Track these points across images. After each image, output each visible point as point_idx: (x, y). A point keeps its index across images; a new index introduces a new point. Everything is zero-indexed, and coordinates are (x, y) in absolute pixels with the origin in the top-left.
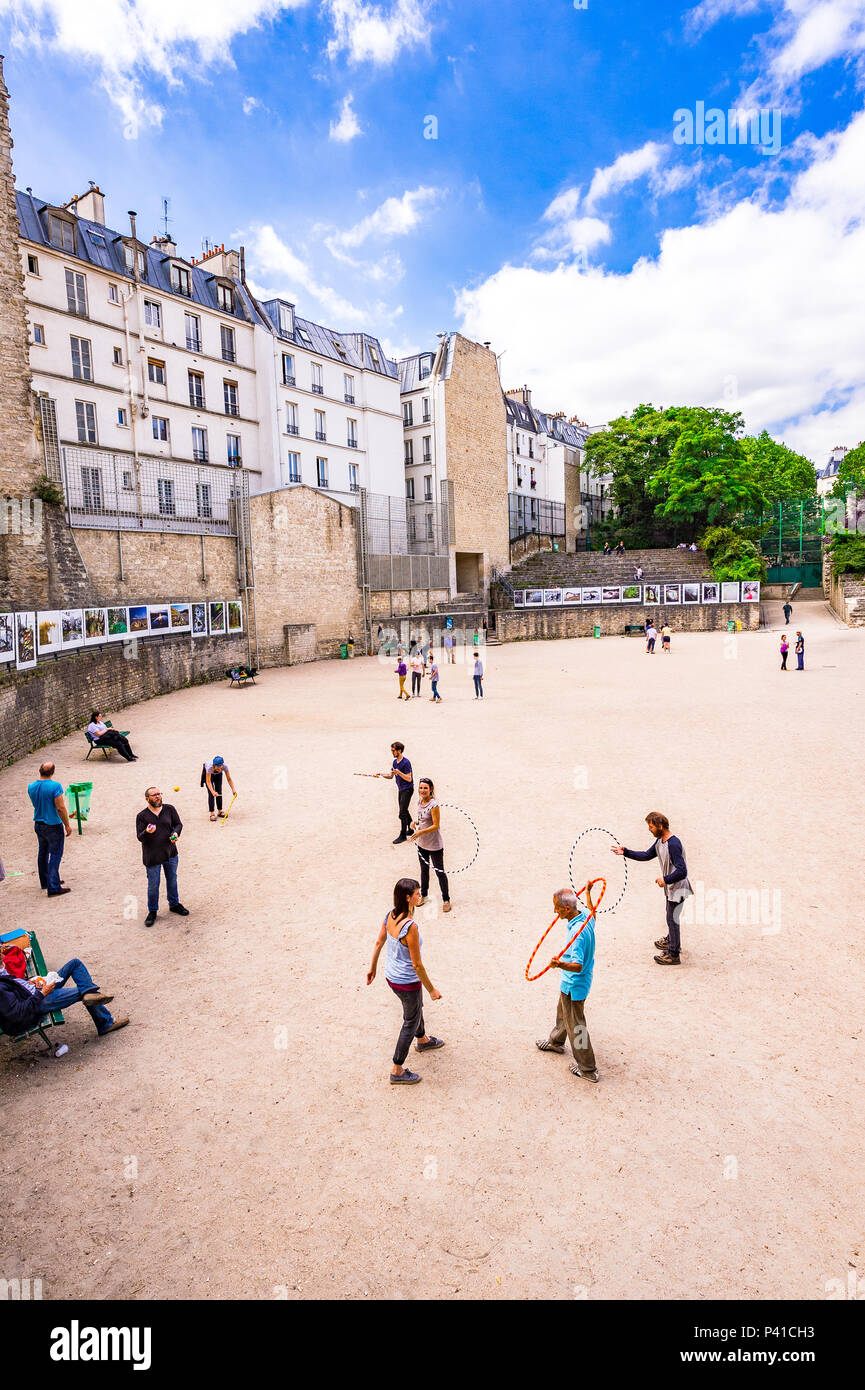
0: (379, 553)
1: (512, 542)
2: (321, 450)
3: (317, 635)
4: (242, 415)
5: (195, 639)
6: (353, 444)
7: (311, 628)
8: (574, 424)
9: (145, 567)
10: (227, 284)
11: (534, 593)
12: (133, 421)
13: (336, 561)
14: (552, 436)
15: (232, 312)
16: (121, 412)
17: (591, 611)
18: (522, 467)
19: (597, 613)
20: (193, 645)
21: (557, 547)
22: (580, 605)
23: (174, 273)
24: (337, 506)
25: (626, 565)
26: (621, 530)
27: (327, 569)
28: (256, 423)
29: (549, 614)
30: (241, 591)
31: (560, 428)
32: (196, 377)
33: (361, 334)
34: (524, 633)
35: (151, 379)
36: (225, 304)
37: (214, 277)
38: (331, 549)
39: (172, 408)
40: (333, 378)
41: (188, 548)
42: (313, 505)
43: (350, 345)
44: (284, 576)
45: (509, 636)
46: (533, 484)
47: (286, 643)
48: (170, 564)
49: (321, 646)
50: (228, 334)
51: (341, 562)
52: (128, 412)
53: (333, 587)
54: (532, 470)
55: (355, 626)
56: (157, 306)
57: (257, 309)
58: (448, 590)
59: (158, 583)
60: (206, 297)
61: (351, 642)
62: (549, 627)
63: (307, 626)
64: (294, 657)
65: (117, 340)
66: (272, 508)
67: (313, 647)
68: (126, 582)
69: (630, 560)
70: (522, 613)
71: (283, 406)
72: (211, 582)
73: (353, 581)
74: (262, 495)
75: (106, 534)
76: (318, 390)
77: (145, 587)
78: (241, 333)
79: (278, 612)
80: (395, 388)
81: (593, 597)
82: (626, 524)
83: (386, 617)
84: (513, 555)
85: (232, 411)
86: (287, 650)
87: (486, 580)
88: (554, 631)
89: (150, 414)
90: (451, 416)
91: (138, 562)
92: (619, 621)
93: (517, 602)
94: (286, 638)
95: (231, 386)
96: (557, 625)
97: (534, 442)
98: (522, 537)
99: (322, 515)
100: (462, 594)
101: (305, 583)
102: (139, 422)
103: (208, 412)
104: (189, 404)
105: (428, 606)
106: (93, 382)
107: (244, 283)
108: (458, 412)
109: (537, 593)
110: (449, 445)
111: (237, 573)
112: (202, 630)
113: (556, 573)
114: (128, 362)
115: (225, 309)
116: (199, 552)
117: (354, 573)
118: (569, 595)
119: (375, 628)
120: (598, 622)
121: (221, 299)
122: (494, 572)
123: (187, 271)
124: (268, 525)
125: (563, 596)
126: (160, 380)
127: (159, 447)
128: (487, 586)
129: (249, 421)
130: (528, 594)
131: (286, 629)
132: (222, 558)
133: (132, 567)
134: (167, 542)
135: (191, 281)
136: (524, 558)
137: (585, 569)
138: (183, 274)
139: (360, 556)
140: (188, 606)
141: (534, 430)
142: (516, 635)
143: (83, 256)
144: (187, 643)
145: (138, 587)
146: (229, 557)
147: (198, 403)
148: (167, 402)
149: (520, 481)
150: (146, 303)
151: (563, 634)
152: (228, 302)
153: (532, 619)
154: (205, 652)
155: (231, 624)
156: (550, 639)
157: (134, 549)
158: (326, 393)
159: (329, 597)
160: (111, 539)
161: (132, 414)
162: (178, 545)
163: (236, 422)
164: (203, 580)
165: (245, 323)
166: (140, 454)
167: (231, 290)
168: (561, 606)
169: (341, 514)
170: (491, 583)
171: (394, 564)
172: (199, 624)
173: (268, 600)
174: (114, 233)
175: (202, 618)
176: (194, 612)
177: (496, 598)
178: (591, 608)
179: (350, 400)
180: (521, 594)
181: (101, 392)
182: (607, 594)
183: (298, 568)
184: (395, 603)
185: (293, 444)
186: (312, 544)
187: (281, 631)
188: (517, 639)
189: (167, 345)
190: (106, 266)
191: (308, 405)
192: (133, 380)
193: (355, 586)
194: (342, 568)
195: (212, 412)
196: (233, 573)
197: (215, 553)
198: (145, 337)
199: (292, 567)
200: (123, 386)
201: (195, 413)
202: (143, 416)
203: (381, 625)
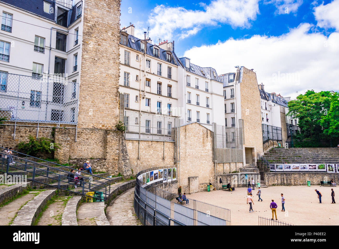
0: (220, 148)
1: (264, 143)
2: (198, 109)
3: (199, 181)
4: (173, 97)
5: (164, 183)
6: (208, 106)
8: (279, 97)
9: (146, 154)
10: (169, 53)
11: (279, 165)
12: (140, 100)
13: (205, 151)
14: (273, 102)
15: (170, 62)
16: (137, 97)
17: (304, 174)
18: (263, 113)
19: (307, 175)
21: (280, 145)
22: (299, 171)
23: (154, 50)
24: (206, 130)
25: (313, 154)
26: (305, 139)
27: (203, 154)
28: (177, 99)
29: (286, 174)
30: (175, 163)
31: (275, 98)
32: (159, 84)
33: (210, 68)
34: (276, 182)
35: (146, 85)
36: (168, 59)
37: (166, 51)
38: (204, 146)
39: (152, 95)
40: (202, 83)
41: (159, 146)
42: (198, 130)
43: (206, 71)
44: (189, 157)
45: (270, 183)
46: (267, 120)
47: (189, 184)
48: (153, 153)
49: (200, 186)
50: (170, 69)
51: (207, 151)
52: (139, 97)
53: (204, 161)
54: (267, 114)
55: (211, 178)
56: (149, 61)
57: (178, 61)
58: (243, 163)
59: (149, 160)
60: (162, 57)
61: (210, 184)
62: (287, 180)
63: (196, 177)
64: (192, 190)
65: (137, 72)
66: (186, 131)
67: (198, 186)
68: (140, 160)
69: (314, 152)
70: (275, 174)
71: (187, 93)
72: (166, 160)
73: (211, 159)
74: (183, 126)
75: (135, 142)
76: (197, 87)
77: (145, 162)
78: (174, 69)
79: (186, 172)
80: (221, 86)
81: (304, 168)
82: (307, 136)
83: (222, 174)
84: (264, 148)
85: (170, 96)
86: (189, 187)
87: (256, 159)
88: (289, 182)
89: (145, 97)
90: (242, 96)
91: (144, 152)
92: (317, 179)
93: (271, 168)
94: (189, 182)
95: (170, 86)
96: (290, 179)
97: (267, 104)
98: (267, 141)
99: (201, 133)
100: (248, 164)
101: (196, 160)
102: (142, 100)
103: (162, 96)
104: (157, 93)
105: (236, 169)
106: (129, 87)
107: (173, 52)
108: (244, 94)
109: (280, 165)
110: (242, 106)
111: (174, 156)
112: (166, 180)
113: (283, 156)
114: (140, 80)
115: (168, 61)
116: (163, 148)
117: (212, 156)
118: (294, 167)
119: (219, 179)
120: (308, 179)
121: (167, 58)
122: (258, 155)
123: (158, 49)
124: (184, 138)
125: (292, 167)
126: (149, 86)
127: (147, 109)
128: (256, 161)
129: (175, 99)
130: (277, 166)
131: (189, 179)
132: (169, 150)
133: (142, 154)
134: (153, 144)
135: (159, 53)
136: (268, 150)
137: (295, 155)
138: (157, 50)
139: (213, 149)
140: (162, 170)
141: (266, 100)
142: (273, 183)
143: (129, 46)
144: (162, 185)
145: (143, 162)
146: (172, 150)
147: (159, 93)
148: (150, 93)
149: (263, 119)
150: (147, 60)
151: (293, 183)
152: (169, 59)
153: (279, 177)
154: (167, 189)
155: (173, 177)
156: (287, 185)
157: (143, 147)
158: (200, 88)
159: (203, 165)
160: (136, 144)
161: (140, 98)
162: (156, 145)
163: (171, 99)
164: (163, 159)
165: (175, 65)
166: (141, 111)
167: (170, 55)
168: (291, 171)
169: (207, 133)
170: (258, 160)
171: (225, 152)
172: (165, 177)
174: (137, 38)
175: (166, 175)
176: (164, 172)
177: (260, 166)
178: (305, 173)
179: (207, 90)
180: (274, 165)
181: (132, 90)
182: (311, 167)
183: (193, 154)
184: (225, 168)
185: (189, 107)
186: (198, 144)
187: (187, 179)
188: (274, 185)
189: (152, 74)
190: (135, 49)
191: (194, 92)
192: (141, 85)
193: (212, 161)
194: (207, 154)
195: (164, 96)
196: (173, 156)
197: (167, 148)
198: (147, 72)
199: (191, 153)
200: (138, 88)
201: (158, 96)
202: (143, 98)
203: (221, 177)
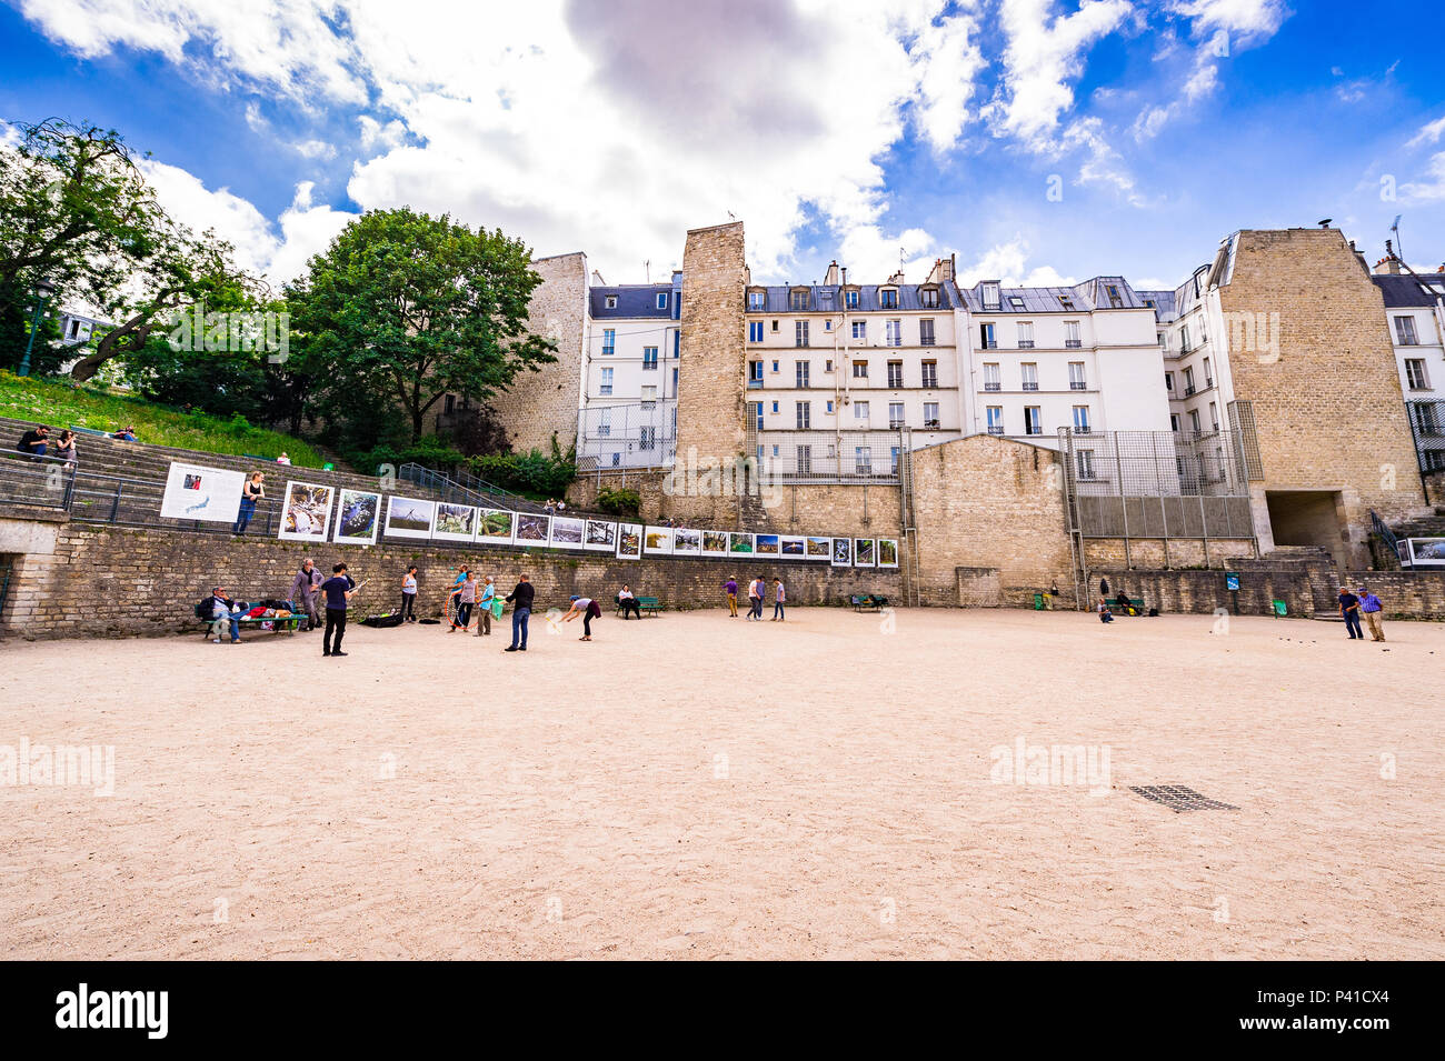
2: (1033, 400)
3: (1003, 581)
4: (942, 385)
5: (837, 567)
6: (1078, 386)
7: (992, 572)
9: (814, 511)
10: (935, 287)
11: (1434, 543)
12: (838, 408)
13: (1030, 505)
15: (936, 307)
16: (829, 402)
20: (830, 572)
24: (1031, 450)
27: (1018, 513)
28: (956, 389)
30: (904, 532)
32: (896, 364)
33: (1098, 279)
34: (1415, 608)
35: (855, 375)
36: (929, 302)
37: (920, 287)
38: (1022, 492)
39: (872, 393)
40: (1051, 329)
41: (852, 497)
42: (996, 451)
43: (1083, 293)
44: (956, 519)
47: (956, 584)
48: (834, 509)
49: (1005, 592)
50: (928, 326)
51: (1038, 505)
52: (834, 402)
53: (1026, 531)
55: (1061, 577)
56: (864, 324)
57: (961, 296)
58: (1253, 541)
59: (825, 524)
60: (911, 303)
61: (1054, 593)
63: (987, 571)
64: (965, 600)
65: (828, 355)
66: (942, 458)
67: (996, 593)
68: (797, 521)
71: (981, 367)
72: (874, 523)
73: (1058, 526)
74: (934, 447)
76: (1027, 345)
78: (943, 321)
79: (949, 554)
83: (1117, 569)
85: (930, 383)
86: (957, 592)
87: (1357, 529)
89: (851, 401)
93: (1403, 559)
94: (958, 578)
95: (930, 364)
99: (1010, 460)
101: (986, 526)
102: (843, 407)
103: (905, 389)
104: (887, 387)
105: (1206, 560)
106: (810, 387)
107: (953, 281)
111: (901, 516)
112: (845, 561)
114: (836, 368)
115: (928, 306)
116: (862, 499)
117: (1060, 517)
119: (1096, 581)
121: (927, 300)
122: (1373, 518)
123: (895, 291)
124: (937, 474)
126: (864, 375)
127: (859, 423)
128: (1359, 537)
129: (948, 388)
130: (1418, 546)
131: (958, 570)
132: (885, 504)
133: (802, 512)
135: (899, 296)
138: (892, 294)
139: (1069, 499)
140: (830, 540)
143: (812, 309)
145: (806, 526)
146: (893, 503)
147: (896, 384)
148: (866, 389)
150: (855, 324)
152: (933, 300)
153: (1435, 586)
155: (882, 559)
157: (805, 498)
158: (1039, 345)
159: (1020, 542)
160: (788, 491)
161: (838, 403)
162: (843, 494)
163: (934, 392)
164: (866, 522)
165: (946, 311)
166: (842, 431)
167: (937, 290)
169: (1037, 457)
170: (1366, 535)
172: (842, 557)
173: (937, 542)
175: (846, 551)
176: (835, 545)
179: (1074, 344)
181: (815, 392)
183: (976, 512)
184: (1136, 553)
185: (993, 399)
186: (993, 488)
187: (952, 572)
188: (1399, 616)
189: (871, 348)
190: (826, 309)
191: (1013, 361)
192: (840, 379)
193: (1064, 532)
194: (1039, 512)
195: (909, 389)
196: (897, 517)
197: (878, 499)
198: (850, 348)
199: (968, 511)
200: (831, 385)
201: (892, 393)
202: (846, 404)
203: (1106, 578)
